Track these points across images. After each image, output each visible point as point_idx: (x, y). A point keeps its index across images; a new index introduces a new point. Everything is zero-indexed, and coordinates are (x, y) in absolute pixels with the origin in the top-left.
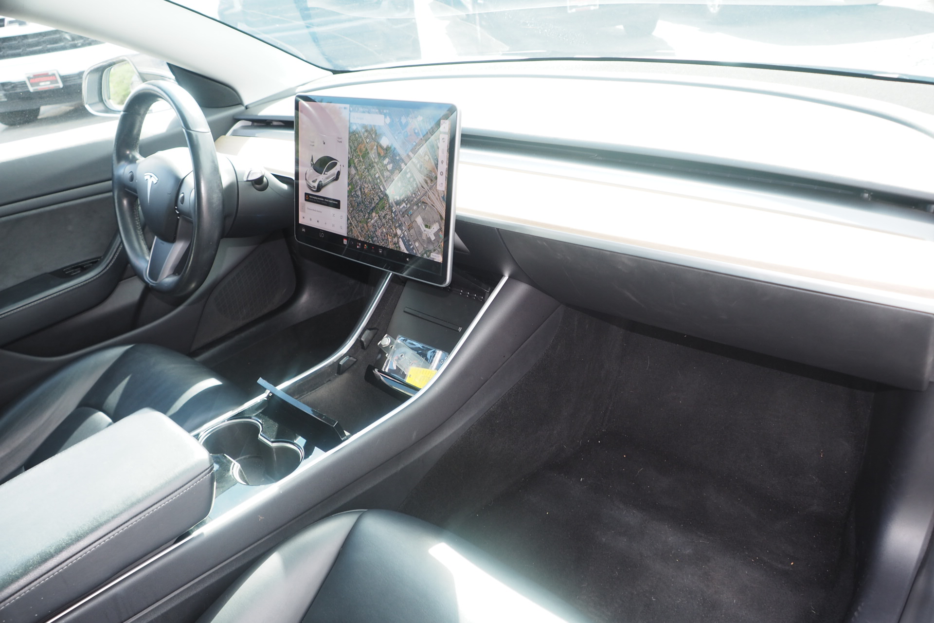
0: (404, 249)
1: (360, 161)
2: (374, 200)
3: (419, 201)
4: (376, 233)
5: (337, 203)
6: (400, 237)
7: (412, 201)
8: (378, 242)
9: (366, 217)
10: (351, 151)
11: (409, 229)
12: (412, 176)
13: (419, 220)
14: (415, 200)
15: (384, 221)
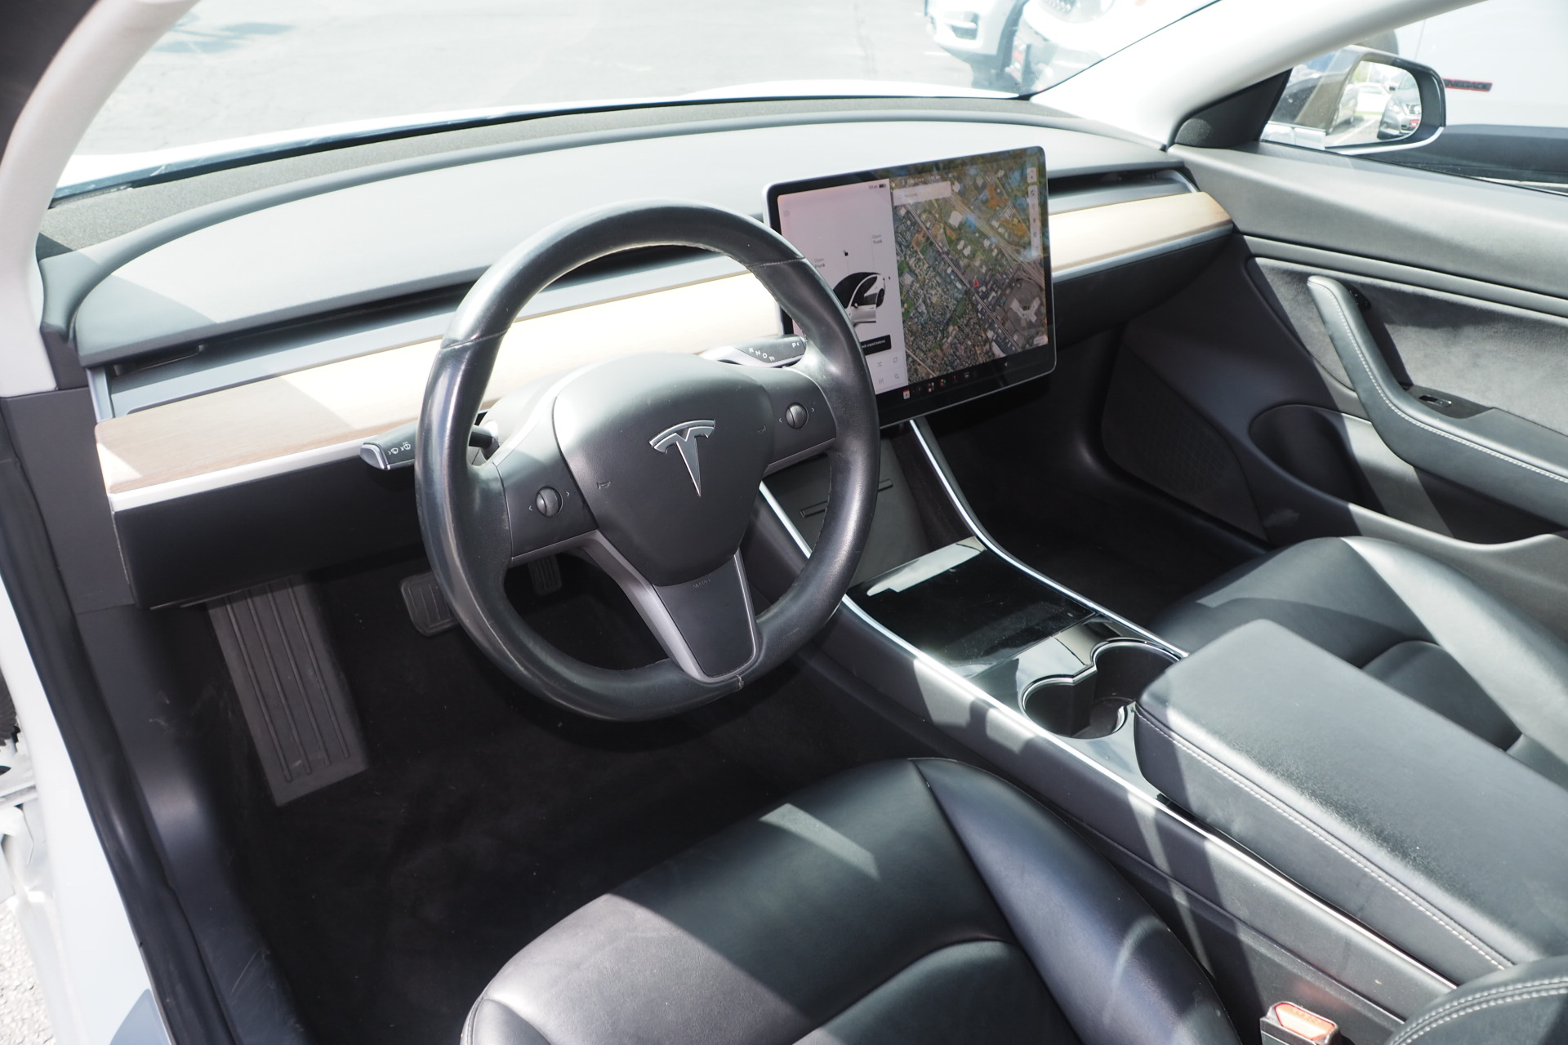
0: (998, 353)
1: (919, 259)
2: (948, 307)
3: (1012, 280)
4: (958, 353)
5: (884, 341)
6: (993, 340)
7: (1003, 284)
8: (962, 364)
9: (938, 339)
10: (902, 251)
11: (1003, 324)
12: (1000, 252)
13: (1015, 305)
14: (1007, 281)
15: (967, 330)
